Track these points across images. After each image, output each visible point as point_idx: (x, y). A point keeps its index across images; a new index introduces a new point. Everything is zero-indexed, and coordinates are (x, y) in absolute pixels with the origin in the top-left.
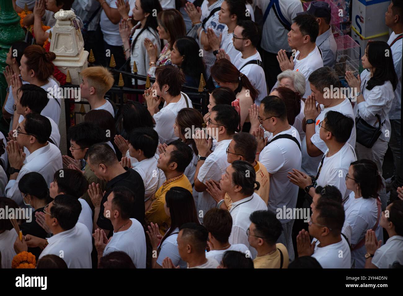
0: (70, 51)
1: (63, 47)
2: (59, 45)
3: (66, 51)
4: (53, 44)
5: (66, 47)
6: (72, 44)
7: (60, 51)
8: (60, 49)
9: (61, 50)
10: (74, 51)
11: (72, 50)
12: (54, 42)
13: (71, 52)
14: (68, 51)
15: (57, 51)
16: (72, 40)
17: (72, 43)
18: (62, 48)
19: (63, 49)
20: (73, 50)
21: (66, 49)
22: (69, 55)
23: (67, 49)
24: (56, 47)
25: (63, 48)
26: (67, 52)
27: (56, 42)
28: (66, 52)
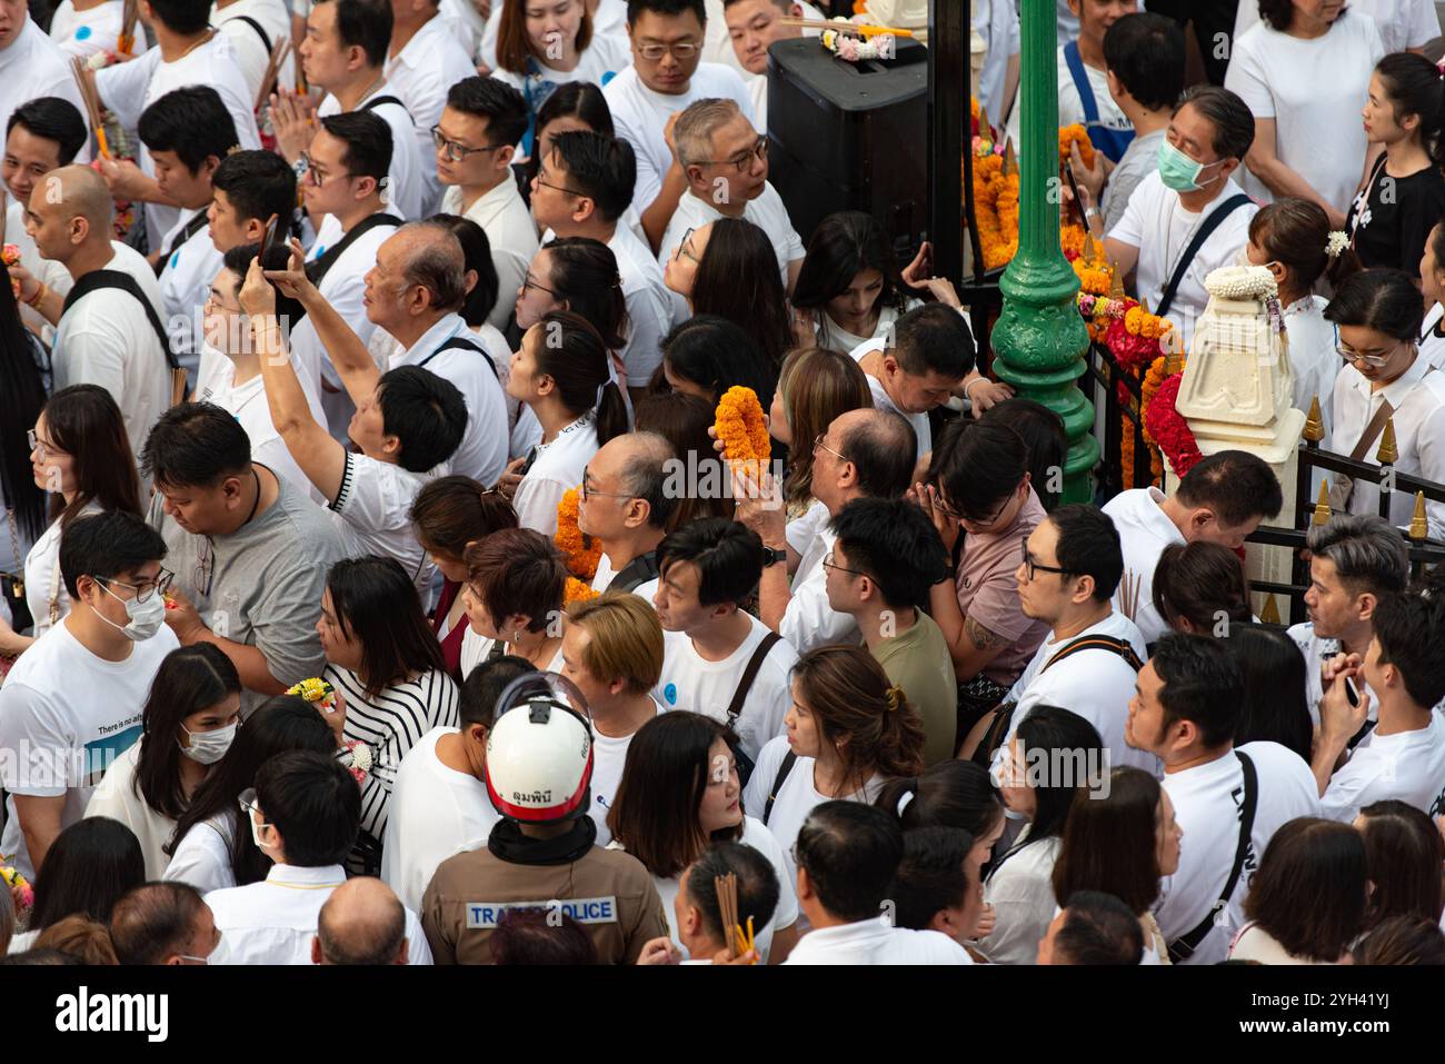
0: (1246, 408)
1: (1225, 390)
2: (1210, 383)
3: (1233, 407)
4: (1192, 378)
5: (1233, 394)
6: (1257, 383)
7: (1211, 404)
8: (1215, 397)
9: (1215, 401)
10: (1260, 407)
11: (1253, 403)
12: (1194, 373)
13: (1252, 412)
14: (1240, 405)
15: (1203, 404)
16: (1256, 370)
17: (1256, 379)
18: (1219, 395)
19: (1223, 399)
20: (1257, 405)
21: (1234, 399)
22: (1242, 421)
23: (1238, 401)
24: (1201, 391)
25: (1225, 394)
26: (1236, 410)
27: (1201, 373)
28: (1234, 410)
